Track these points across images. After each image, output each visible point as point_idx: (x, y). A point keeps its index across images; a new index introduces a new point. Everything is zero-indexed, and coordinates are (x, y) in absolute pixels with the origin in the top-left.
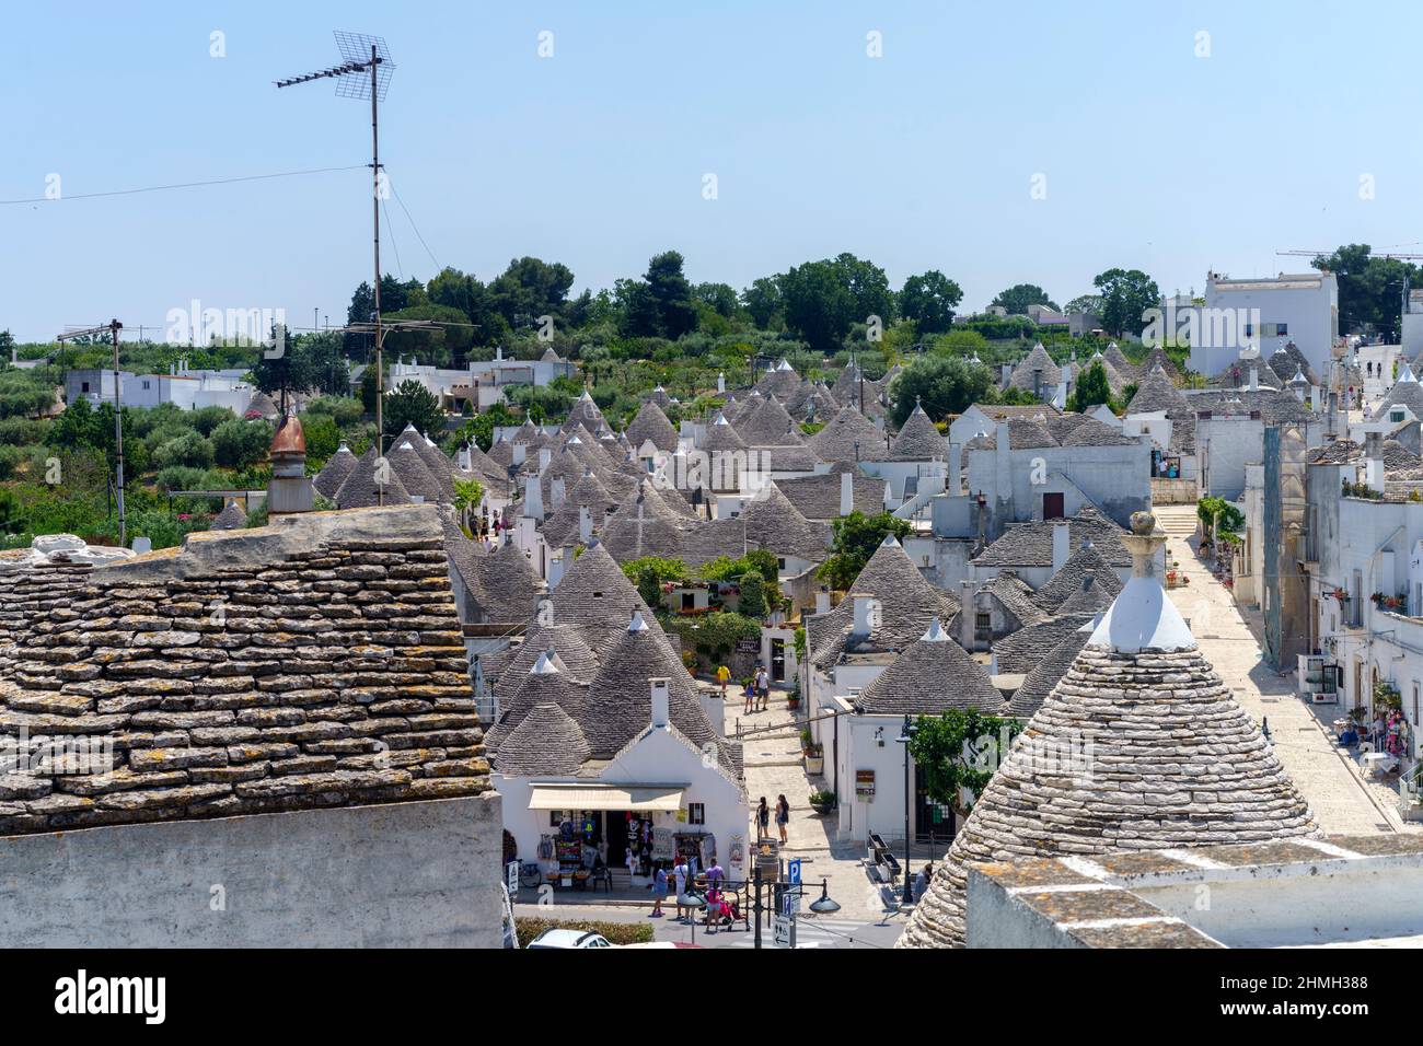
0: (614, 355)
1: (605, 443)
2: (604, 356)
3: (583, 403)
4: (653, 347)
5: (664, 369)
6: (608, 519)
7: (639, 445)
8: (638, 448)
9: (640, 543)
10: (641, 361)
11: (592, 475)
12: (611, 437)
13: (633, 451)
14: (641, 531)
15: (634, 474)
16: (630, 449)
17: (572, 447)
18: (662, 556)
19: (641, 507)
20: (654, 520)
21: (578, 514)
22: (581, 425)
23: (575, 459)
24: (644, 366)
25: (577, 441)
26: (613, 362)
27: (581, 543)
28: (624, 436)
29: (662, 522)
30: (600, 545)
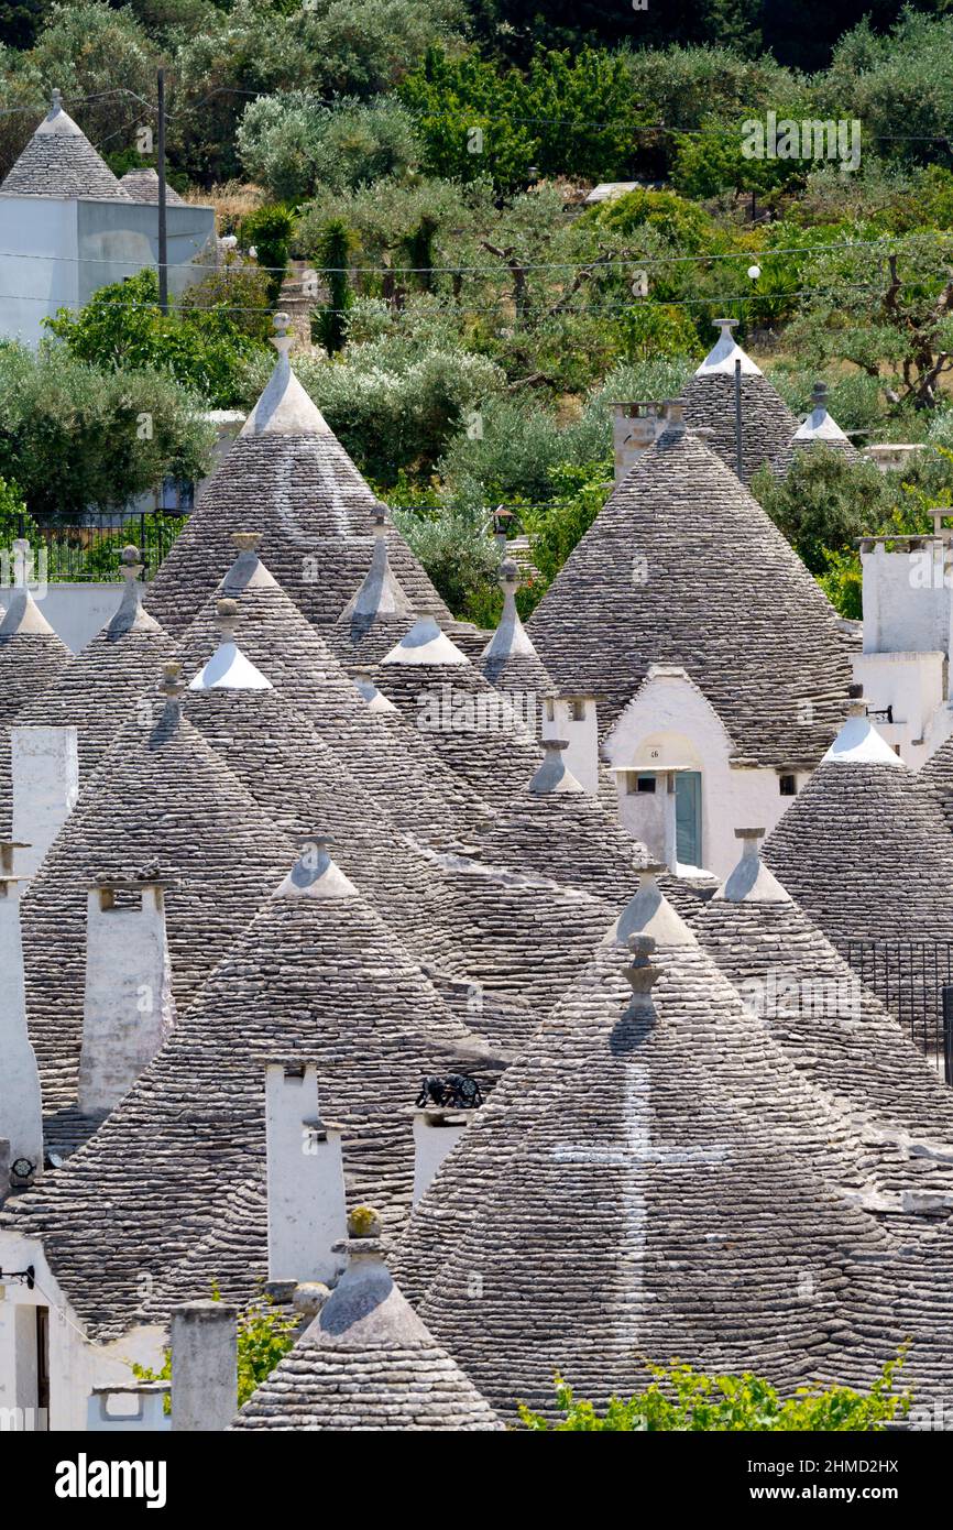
0: (446, 158)
1: (409, 685)
2: (385, 161)
3: (270, 447)
4: (680, 107)
5: (754, 238)
6: (432, 1150)
7: (615, 698)
8: (607, 718)
9: (630, 1291)
10: (608, 192)
11: (337, 882)
12: (443, 651)
13: (581, 735)
14: (636, 1219)
15: (590, 873)
16: (561, 725)
17: (214, 709)
18: (772, 1371)
19: (637, 1073)
20: (715, 1154)
21: (254, 1121)
22: (263, 577)
23: (228, 783)
24: (630, 220)
25: (240, 673)
26: (438, 196)
27: (282, 1295)
28: (521, 642)
29: (761, 1168)
30: (395, 1303)
